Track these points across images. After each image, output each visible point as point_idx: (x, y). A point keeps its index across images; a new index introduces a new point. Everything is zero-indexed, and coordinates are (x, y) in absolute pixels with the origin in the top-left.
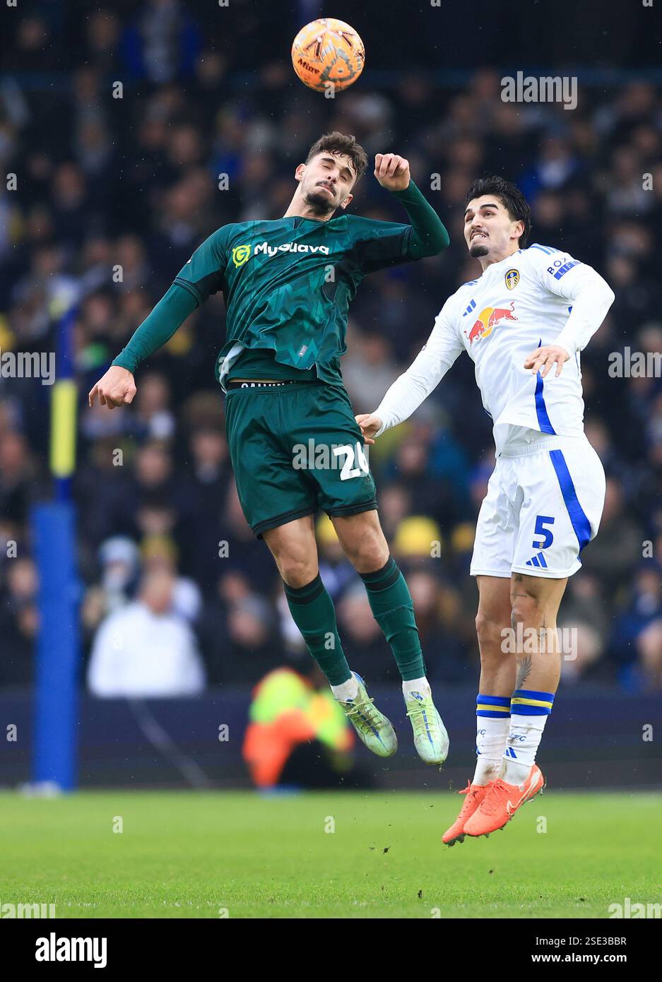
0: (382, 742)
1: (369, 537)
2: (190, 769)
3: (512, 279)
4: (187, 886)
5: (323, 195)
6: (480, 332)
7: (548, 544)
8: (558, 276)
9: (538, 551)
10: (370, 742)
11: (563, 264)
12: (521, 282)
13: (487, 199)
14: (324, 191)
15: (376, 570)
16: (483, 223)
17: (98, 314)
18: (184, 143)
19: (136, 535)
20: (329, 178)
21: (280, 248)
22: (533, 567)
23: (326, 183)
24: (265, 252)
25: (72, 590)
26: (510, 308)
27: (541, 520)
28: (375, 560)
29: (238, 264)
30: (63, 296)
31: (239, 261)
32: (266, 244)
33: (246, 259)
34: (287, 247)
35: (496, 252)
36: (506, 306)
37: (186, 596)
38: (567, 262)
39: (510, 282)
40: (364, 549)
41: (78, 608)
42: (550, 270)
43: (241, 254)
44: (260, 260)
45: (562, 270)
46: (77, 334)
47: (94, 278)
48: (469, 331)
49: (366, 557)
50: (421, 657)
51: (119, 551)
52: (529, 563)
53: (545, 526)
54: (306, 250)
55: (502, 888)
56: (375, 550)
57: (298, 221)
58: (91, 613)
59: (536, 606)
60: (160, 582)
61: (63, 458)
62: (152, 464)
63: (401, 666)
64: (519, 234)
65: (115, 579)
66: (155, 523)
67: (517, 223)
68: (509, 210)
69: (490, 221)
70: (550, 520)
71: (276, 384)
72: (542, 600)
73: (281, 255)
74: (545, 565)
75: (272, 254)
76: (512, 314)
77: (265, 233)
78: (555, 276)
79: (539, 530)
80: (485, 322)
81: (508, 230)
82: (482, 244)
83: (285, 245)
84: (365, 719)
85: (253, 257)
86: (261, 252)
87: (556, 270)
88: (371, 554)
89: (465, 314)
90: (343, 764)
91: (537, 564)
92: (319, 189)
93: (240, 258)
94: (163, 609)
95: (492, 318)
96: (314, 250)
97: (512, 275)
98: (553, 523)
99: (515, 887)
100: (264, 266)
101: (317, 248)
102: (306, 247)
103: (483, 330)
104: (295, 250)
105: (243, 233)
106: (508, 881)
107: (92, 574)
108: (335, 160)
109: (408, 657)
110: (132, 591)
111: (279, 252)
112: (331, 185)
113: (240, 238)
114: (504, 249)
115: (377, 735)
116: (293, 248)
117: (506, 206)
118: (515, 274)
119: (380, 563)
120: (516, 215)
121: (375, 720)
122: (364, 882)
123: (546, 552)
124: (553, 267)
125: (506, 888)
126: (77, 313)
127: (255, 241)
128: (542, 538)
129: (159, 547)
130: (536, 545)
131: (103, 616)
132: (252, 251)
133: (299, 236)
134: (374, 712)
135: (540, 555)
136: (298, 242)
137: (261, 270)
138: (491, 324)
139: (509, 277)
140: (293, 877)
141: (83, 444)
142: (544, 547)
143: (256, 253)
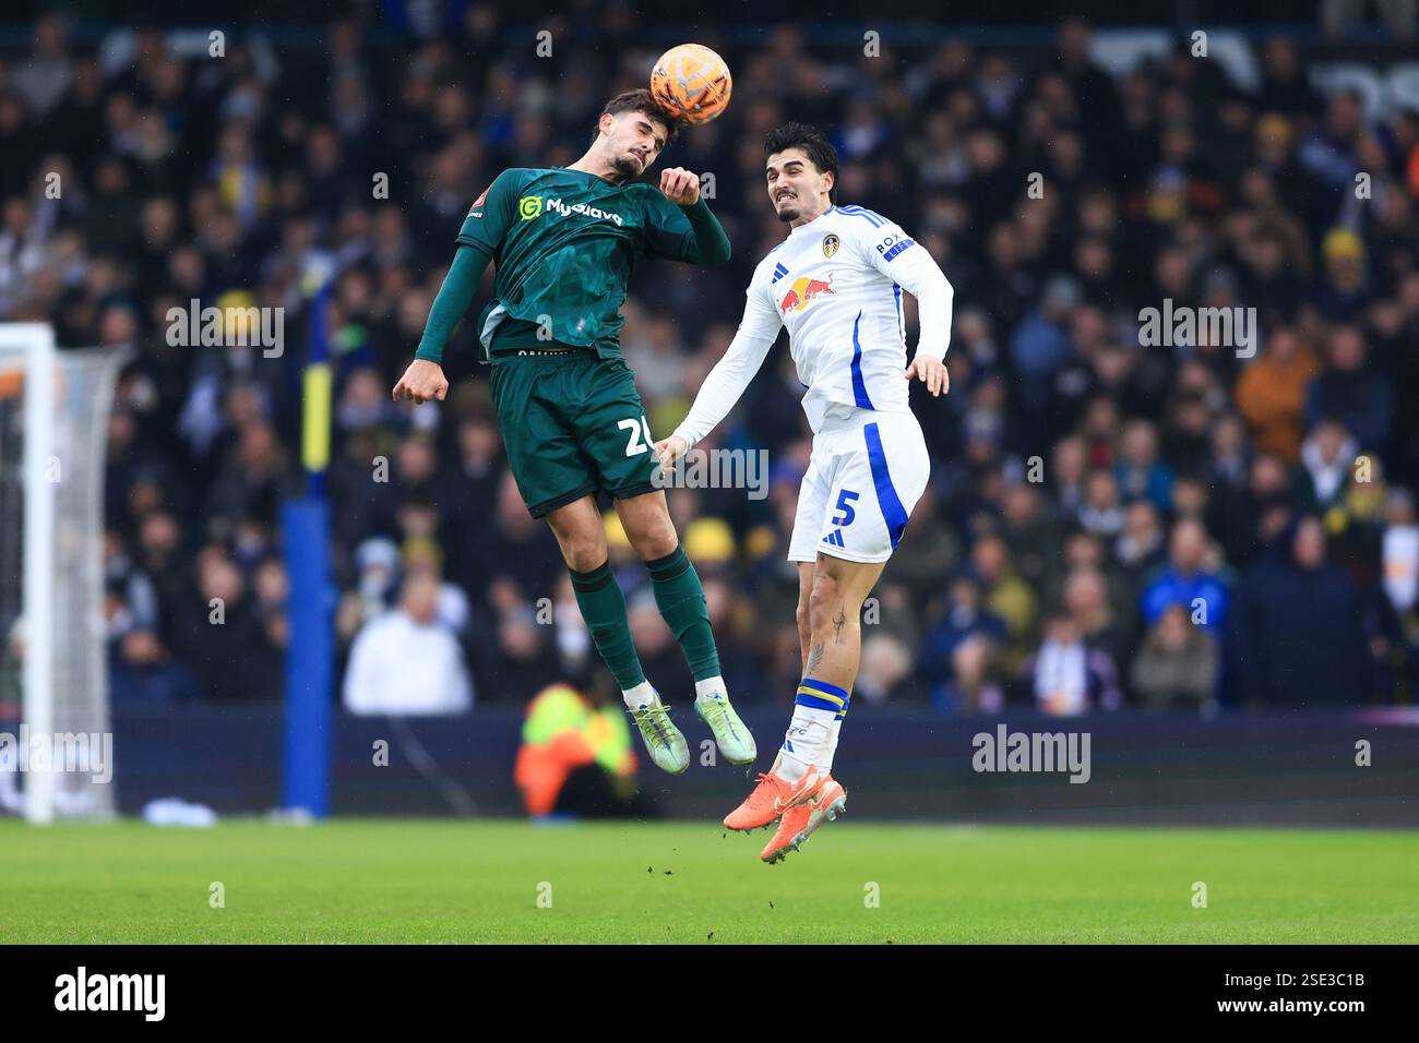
0: (671, 755)
1: (658, 517)
2: (457, 796)
3: (831, 246)
4: (452, 924)
5: (634, 165)
6: (793, 304)
7: (848, 521)
8: (888, 257)
9: (836, 527)
10: (661, 755)
11: (895, 243)
12: (841, 250)
13: (792, 155)
14: (635, 161)
15: (666, 554)
16: (789, 182)
17: (356, 292)
18: (451, 104)
19: (398, 537)
20: (645, 147)
21: (574, 208)
22: (828, 545)
23: (640, 152)
24: (558, 210)
25: (326, 597)
26: (828, 280)
27: (845, 494)
28: (665, 544)
29: (525, 217)
30: (317, 272)
31: (527, 214)
32: (560, 200)
33: (537, 214)
34: (580, 208)
35: (807, 213)
36: (825, 279)
37: (452, 604)
38: (900, 240)
39: (828, 248)
40: (653, 531)
41: (332, 616)
42: (880, 248)
43: (530, 207)
44: (552, 219)
45: (892, 250)
46: (331, 313)
47: (352, 252)
48: (781, 301)
49: (656, 540)
50: (715, 654)
51: (378, 553)
52: (825, 540)
53: (848, 501)
54: (599, 216)
55: (801, 928)
56: (665, 532)
57: (592, 179)
58: (346, 621)
59: (836, 590)
60: (423, 588)
61: (316, 450)
62: (416, 457)
63: (693, 666)
64: (829, 187)
65: (374, 584)
66: (418, 523)
67: (826, 175)
68: (816, 163)
69: (796, 180)
70: (855, 496)
71: (558, 352)
72: (843, 583)
73: (574, 217)
74: (841, 544)
75: (566, 213)
76: (830, 287)
77: (559, 187)
78: (885, 256)
79: (841, 506)
80: (800, 294)
81: (817, 185)
82: (790, 208)
83: (579, 206)
84: (657, 729)
85: (544, 213)
86: (553, 209)
87: (887, 249)
88: (661, 536)
89: (774, 281)
90: (626, 790)
91: (833, 542)
92: (631, 156)
93: (529, 210)
94: (427, 617)
95: (809, 289)
96: (607, 217)
97: (831, 241)
98: (856, 499)
99: (815, 927)
100: (557, 225)
101: (610, 215)
102: (599, 212)
103: (797, 302)
104: (587, 213)
105: (534, 183)
106: (807, 921)
107: (348, 578)
108: (653, 128)
109: (702, 653)
110: (392, 597)
111: (573, 212)
112: (644, 155)
113: (530, 189)
114: (815, 207)
115: (669, 748)
116: (586, 210)
117: (812, 158)
118: (834, 241)
119: (671, 547)
120: (823, 166)
121: (668, 731)
122: (649, 921)
123: (845, 530)
124: (884, 245)
125: (805, 928)
126: (332, 291)
127: (547, 194)
128: (843, 514)
129: (422, 549)
130: (835, 520)
131: (360, 625)
132: (544, 206)
133: (593, 198)
134: (667, 722)
135: (838, 532)
136: (592, 204)
137: (553, 231)
138: (807, 297)
139: (828, 243)
140: (569, 915)
141: (339, 435)
142: (844, 524)
143: (549, 209)
